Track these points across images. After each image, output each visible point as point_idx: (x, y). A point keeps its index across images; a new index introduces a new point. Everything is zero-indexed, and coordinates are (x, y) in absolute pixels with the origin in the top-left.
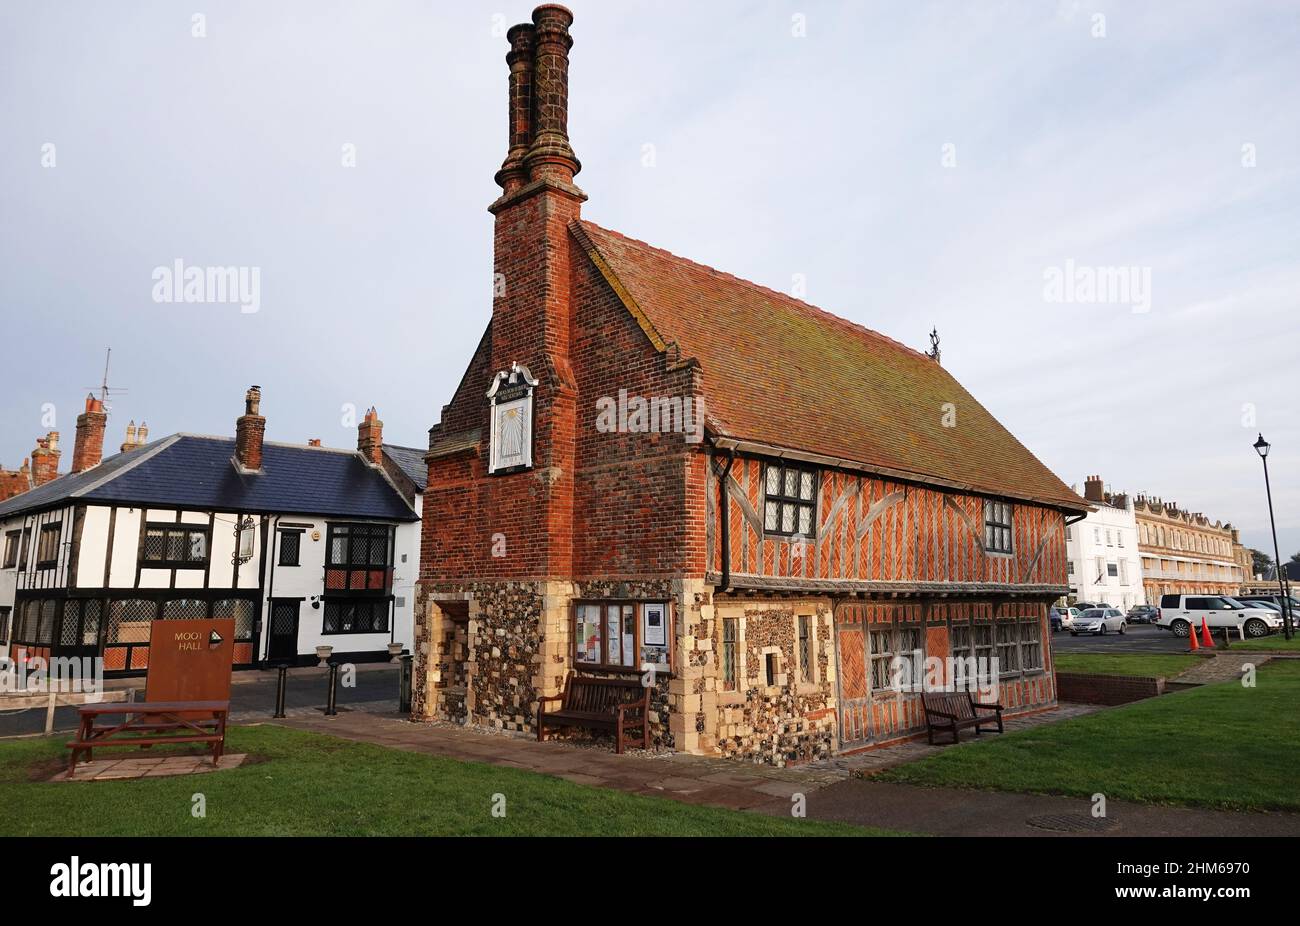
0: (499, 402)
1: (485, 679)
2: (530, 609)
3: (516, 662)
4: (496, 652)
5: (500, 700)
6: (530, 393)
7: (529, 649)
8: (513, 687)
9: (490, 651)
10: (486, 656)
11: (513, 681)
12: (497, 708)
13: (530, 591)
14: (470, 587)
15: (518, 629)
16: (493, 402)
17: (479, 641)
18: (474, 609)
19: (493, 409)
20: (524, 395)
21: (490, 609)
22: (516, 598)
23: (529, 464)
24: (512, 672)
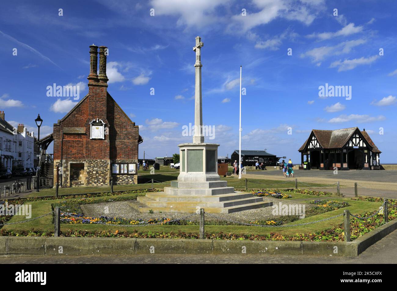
0: (93, 125)
1: (91, 177)
2: (105, 165)
3: (101, 174)
4: (94, 172)
5: (96, 181)
6: (104, 125)
7: (105, 171)
8: (100, 178)
9: (92, 172)
10: (91, 173)
11: (100, 177)
12: (95, 182)
13: (105, 161)
14: (85, 161)
15: (101, 168)
16: (91, 125)
17: (88, 171)
18: (86, 165)
19: (91, 127)
20: (102, 125)
21: (92, 165)
22: (101, 163)
23: (104, 138)
24: (100, 175)
